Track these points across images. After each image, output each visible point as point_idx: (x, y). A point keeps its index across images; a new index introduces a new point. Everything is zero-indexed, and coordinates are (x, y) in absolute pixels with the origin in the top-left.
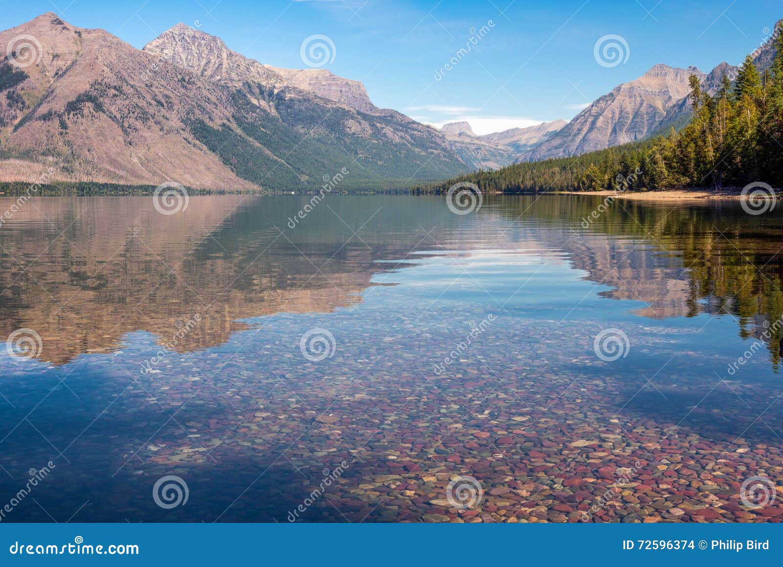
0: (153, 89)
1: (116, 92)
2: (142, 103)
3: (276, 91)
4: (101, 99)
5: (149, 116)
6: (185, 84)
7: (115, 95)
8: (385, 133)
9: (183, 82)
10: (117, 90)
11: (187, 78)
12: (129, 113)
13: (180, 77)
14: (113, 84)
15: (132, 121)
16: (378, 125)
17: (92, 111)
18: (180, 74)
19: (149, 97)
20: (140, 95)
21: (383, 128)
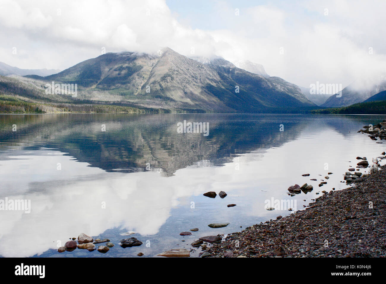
0: (190, 71)
1: (177, 73)
2: (187, 77)
3: (231, 70)
4: (173, 75)
5: (191, 82)
6: (200, 68)
7: (177, 74)
8: (277, 87)
9: (199, 68)
10: (178, 72)
11: (200, 66)
12: (183, 81)
13: (198, 65)
14: (176, 70)
15: (185, 84)
16: (274, 84)
17: (171, 81)
18: (198, 64)
19: (188, 74)
20: (186, 74)
21: (276, 85)
